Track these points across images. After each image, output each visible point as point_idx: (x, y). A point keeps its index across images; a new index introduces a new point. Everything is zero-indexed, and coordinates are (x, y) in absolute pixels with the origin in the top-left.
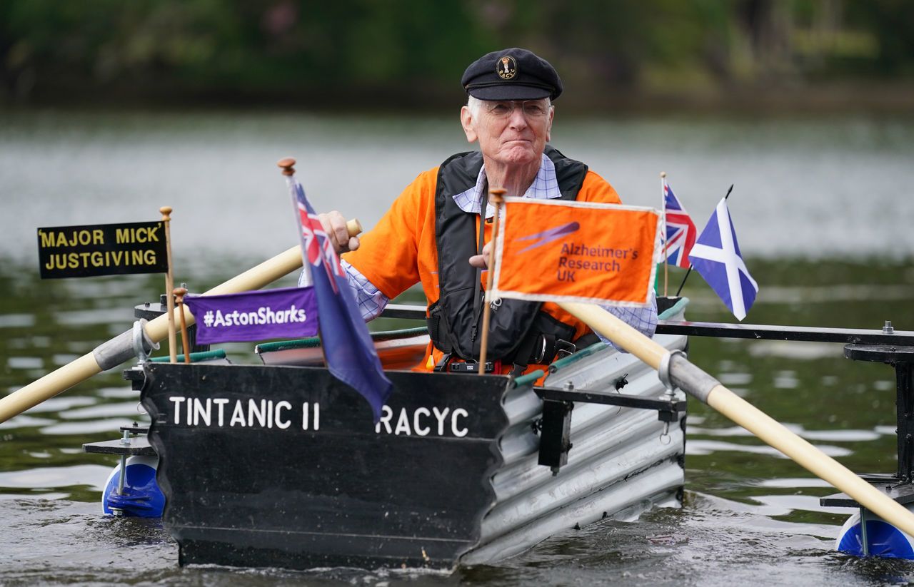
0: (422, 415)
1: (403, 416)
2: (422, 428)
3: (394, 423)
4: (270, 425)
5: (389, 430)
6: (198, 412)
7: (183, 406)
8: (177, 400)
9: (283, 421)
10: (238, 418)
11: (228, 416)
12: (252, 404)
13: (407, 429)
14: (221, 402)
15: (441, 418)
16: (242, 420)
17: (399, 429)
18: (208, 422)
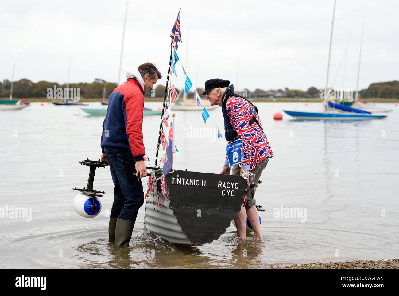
0: (228, 184)
1: (224, 184)
2: (228, 187)
3: (222, 185)
4: (194, 185)
5: (221, 187)
6: (178, 181)
7: (175, 180)
8: (173, 178)
9: (197, 184)
10: (187, 183)
11: (185, 182)
12: (190, 180)
13: (225, 187)
14: (183, 179)
15: (232, 185)
16: (188, 183)
17: (223, 187)
18: (180, 184)
